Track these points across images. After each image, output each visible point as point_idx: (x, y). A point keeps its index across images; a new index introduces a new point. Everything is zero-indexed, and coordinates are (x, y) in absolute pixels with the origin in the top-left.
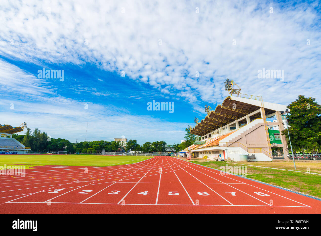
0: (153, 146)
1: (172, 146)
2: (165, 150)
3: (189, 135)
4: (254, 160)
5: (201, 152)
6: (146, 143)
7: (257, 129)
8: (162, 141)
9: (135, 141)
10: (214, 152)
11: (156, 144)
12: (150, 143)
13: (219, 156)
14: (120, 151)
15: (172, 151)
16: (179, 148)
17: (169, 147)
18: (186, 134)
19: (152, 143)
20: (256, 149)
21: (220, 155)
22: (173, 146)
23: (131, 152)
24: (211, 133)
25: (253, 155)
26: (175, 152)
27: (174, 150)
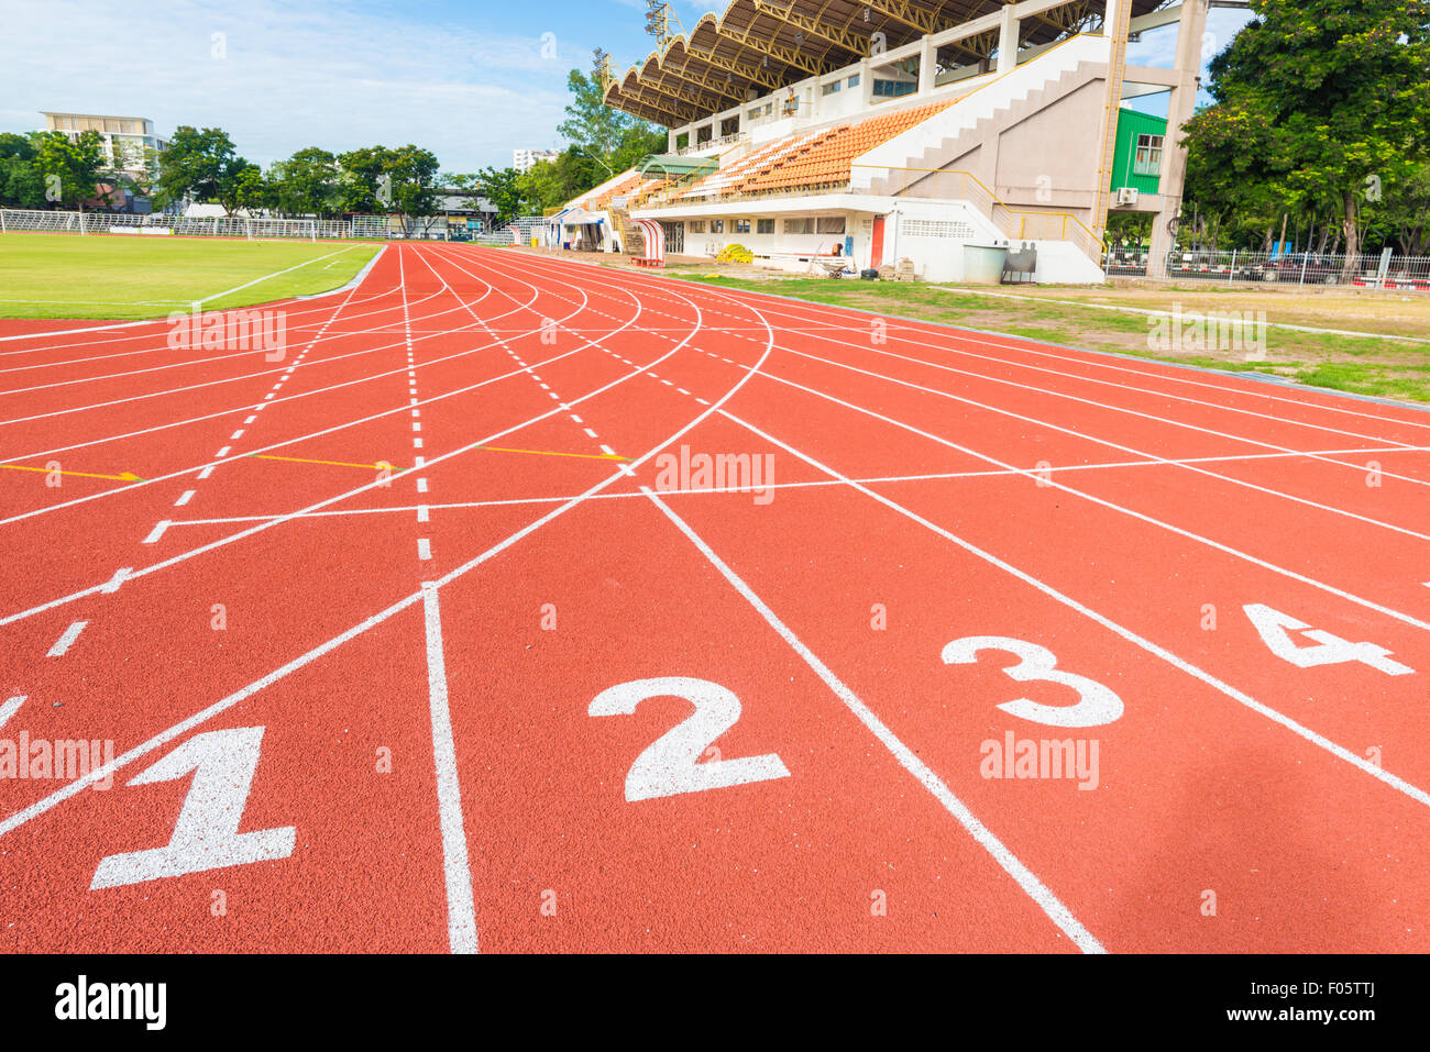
0: (349, 178)
1: (473, 183)
2: (428, 205)
3: (589, 113)
4: (1026, 277)
5: (697, 225)
6: (303, 156)
7: (1068, 99)
8: (412, 148)
9: (219, 140)
10: (801, 224)
11: (369, 165)
12: (329, 157)
13: (840, 247)
14: (116, 205)
15: (476, 215)
16: (517, 194)
17: (455, 187)
18: (568, 108)
19: (340, 157)
20: (1035, 218)
21: (850, 241)
22: (482, 182)
23: (195, 210)
24: (741, 110)
25: (1028, 247)
26: (496, 223)
27: (485, 205)
